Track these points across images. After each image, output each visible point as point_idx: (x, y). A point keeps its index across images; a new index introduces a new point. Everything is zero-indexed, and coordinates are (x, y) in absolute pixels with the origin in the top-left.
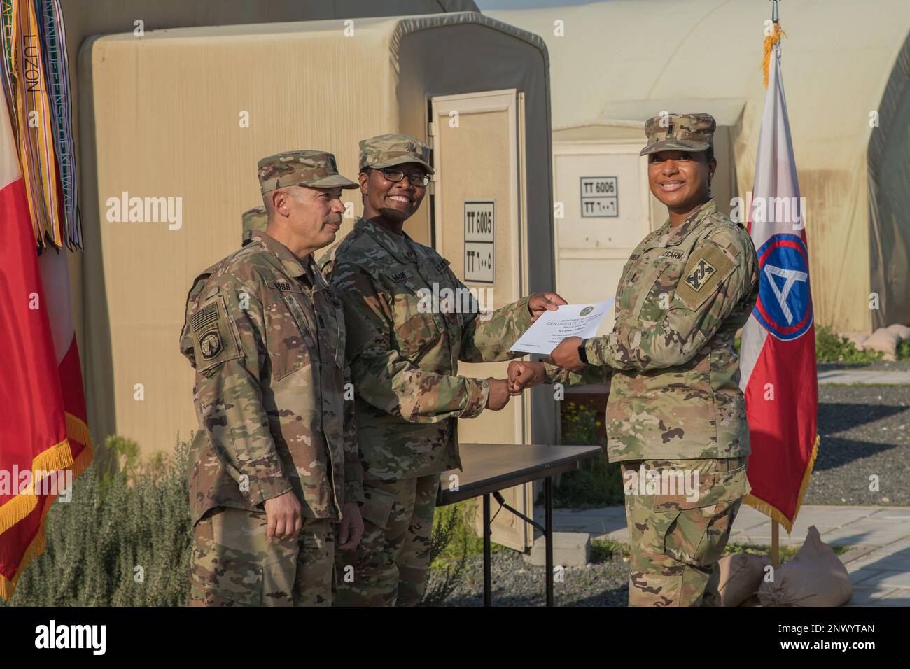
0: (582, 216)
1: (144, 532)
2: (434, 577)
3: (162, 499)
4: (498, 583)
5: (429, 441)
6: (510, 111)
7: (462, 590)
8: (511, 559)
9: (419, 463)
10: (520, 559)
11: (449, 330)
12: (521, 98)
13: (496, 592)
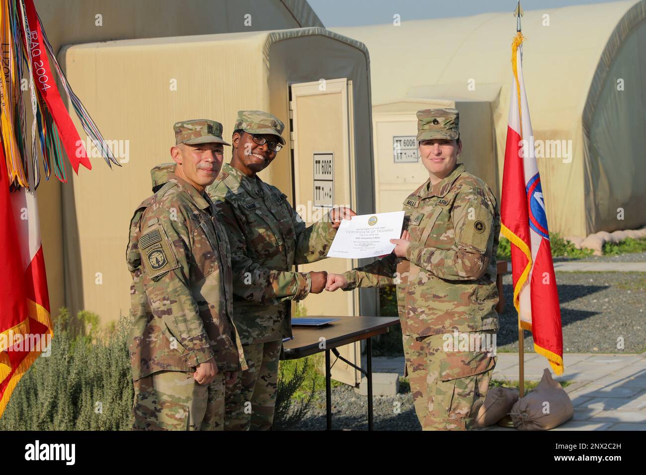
0: (395, 162)
1: (98, 377)
2: (295, 403)
3: (110, 355)
4: (337, 408)
5: (271, 318)
6: (343, 92)
7: (313, 412)
8: (346, 391)
9: (264, 333)
10: (352, 391)
11: (286, 244)
12: (350, 84)
13: (336, 414)
